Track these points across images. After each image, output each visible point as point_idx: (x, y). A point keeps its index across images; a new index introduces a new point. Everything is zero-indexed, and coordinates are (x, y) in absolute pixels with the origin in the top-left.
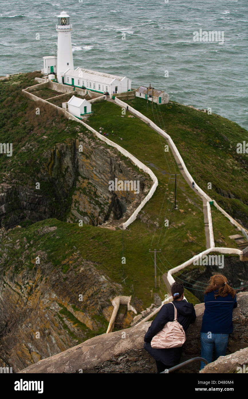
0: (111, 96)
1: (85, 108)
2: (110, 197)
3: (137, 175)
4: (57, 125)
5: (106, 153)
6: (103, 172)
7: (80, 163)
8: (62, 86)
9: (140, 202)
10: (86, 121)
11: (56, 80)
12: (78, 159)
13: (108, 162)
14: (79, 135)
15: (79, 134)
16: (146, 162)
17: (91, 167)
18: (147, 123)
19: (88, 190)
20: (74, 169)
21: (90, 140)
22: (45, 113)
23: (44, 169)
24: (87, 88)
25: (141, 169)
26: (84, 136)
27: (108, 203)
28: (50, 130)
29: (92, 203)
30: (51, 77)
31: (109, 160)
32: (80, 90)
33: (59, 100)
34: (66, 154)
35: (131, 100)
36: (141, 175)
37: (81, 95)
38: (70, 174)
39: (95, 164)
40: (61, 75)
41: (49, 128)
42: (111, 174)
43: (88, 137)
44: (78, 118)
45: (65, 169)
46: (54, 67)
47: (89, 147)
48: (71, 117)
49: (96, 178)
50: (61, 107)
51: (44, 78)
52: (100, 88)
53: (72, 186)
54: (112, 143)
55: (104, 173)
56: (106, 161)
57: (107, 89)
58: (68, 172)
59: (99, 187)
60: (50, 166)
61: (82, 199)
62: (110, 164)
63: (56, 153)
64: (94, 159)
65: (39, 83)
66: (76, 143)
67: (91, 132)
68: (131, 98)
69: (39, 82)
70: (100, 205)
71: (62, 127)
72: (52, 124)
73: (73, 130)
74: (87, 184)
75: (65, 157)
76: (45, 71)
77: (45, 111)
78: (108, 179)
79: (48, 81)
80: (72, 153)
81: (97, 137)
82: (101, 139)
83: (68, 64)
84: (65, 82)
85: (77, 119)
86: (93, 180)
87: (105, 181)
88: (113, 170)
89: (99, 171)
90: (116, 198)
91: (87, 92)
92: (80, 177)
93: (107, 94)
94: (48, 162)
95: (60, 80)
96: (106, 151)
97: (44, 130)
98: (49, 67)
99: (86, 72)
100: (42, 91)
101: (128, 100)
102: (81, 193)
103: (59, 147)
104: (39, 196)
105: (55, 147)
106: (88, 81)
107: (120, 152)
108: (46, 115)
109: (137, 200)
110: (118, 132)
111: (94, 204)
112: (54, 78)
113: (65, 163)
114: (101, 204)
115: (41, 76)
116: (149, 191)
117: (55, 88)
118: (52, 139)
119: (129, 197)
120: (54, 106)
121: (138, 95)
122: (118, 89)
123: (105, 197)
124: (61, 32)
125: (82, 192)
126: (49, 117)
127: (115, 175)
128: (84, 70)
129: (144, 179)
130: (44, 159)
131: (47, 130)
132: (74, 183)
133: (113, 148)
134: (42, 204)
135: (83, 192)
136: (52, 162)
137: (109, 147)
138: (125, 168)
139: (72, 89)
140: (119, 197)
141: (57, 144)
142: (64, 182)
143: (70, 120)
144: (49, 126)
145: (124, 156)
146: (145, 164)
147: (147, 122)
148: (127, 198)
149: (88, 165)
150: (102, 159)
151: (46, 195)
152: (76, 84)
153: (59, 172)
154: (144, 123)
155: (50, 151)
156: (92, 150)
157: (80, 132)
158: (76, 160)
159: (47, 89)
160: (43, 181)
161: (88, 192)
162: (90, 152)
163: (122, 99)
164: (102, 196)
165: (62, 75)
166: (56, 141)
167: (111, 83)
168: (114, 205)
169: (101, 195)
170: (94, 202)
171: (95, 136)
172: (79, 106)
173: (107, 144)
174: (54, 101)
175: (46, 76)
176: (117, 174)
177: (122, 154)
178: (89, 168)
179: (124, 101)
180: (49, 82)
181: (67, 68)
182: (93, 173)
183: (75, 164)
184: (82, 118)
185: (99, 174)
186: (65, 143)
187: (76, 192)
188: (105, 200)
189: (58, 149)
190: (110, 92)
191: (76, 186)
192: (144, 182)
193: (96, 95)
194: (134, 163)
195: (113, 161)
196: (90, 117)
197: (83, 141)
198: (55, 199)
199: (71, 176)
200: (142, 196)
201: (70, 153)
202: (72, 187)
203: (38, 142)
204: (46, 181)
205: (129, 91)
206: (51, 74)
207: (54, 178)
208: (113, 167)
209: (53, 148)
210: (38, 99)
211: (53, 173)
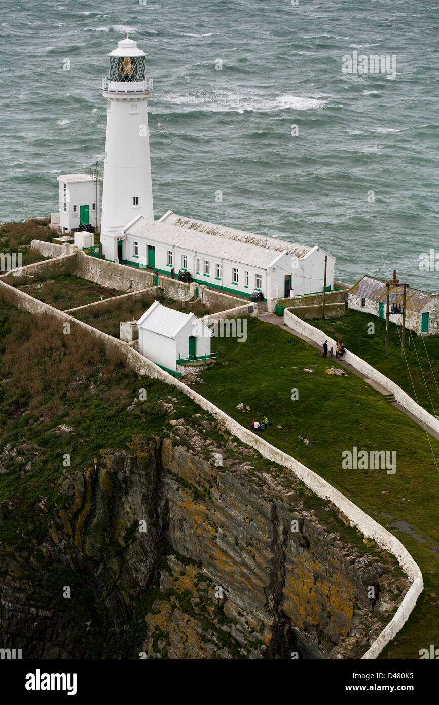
0: (271, 307)
1: (193, 339)
2: (269, 622)
3: (358, 557)
4: (104, 392)
5: (259, 486)
6: (248, 544)
7: (174, 513)
8: (116, 268)
9: (368, 640)
10: (196, 382)
11: (96, 251)
12: (167, 501)
13: (264, 516)
14: (172, 426)
15: (173, 422)
16: (383, 515)
17: (209, 527)
18: (385, 393)
19: (198, 600)
20: (154, 530)
21: (208, 442)
22: (65, 354)
23: (59, 528)
24: (195, 277)
25: (369, 539)
26: (187, 429)
27: (261, 642)
28: (81, 408)
29: (209, 641)
30: (82, 239)
31: (268, 506)
32: (174, 283)
33: (109, 312)
34: (132, 483)
35: (333, 319)
36: (371, 558)
37: (176, 298)
38: (142, 546)
39: (224, 519)
40: (112, 235)
41: (78, 401)
42: (273, 550)
43: (200, 431)
44: (170, 372)
45: (127, 530)
46: (91, 207)
47: (206, 465)
48: (148, 367)
49: (225, 562)
50: (117, 336)
51: (60, 243)
52: (235, 278)
53: (148, 585)
54: (276, 453)
55: (250, 548)
56: (260, 510)
57: (258, 283)
58: (135, 539)
59: (234, 590)
60: (80, 521)
61: (178, 625)
62: (272, 521)
63: (101, 480)
64: (220, 502)
65: (43, 258)
66: (164, 449)
67: (211, 417)
68: (334, 314)
69: (45, 254)
70: (236, 647)
71: (118, 398)
72: (87, 387)
73: (153, 408)
74: (196, 580)
75: (127, 493)
76: (64, 219)
77: (64, 345)
78: (264, 565)
79: (72, 253)
80: (150, 483)
81: (228, 433)
82: (244, 439)
83: (136, 201)
84: (124, 258)
85: (166, 373)
86: (215, 567)
87: (253, 571)
88: (281, 537)
89: (236, 540)
90: (287, 628)
91: (197, 291)
92: (172, 557)
93: (260, 298)
94: (74, 508)
95: (110, 250)
96: (260, 479)
97: (62, 407)
98: (75, 207)
99: (192, 226)
100: (53, 281)
101: (324, 318)
102: (174, 607)
103: (108, 461)
104: (42, 613)
105: (96, 461)
106: (199, 256)
107: (302, 483)
108: (66, 358)
109: (358, 635)
110: (294, 418)
111: (216, 645)
112: (91, 243)
113: (128, 513)
114: (238, 644)
115: (52, 236)
116: (395, 610)
117: (94, 273)
118: (89, 436)
119: (331, 624)
120: (92, 331)
121: (354, 303)
122: (294, 283)
123: (253, 622)
124: (118, 100)
125: (178, 604)
126: (78, 366)
127: (284, 556)
128: (186, 222)
129: (379, 570)
130: (60, 498)
131: (70, 406)
132: (151, 577)
133: (281, 468)
134: (50, 640)
135: (181, 606)
136: (88, 507)
137: (269, 465)
138: (320, 534)
139: (149, 281)
140: (296, 625)
141: (102, 452)
142: (121, 571)
143: (145, 378)
144: (78, 393)
145: (315, 497)
146: (382, 522)
147: (385, 389)
148: (321, 627)
149: (199, 520)
150: (247, 502)
151: (64, 611)
152: (161, 263)
153: (108, 541)
154: (377, 392)
155: (79, 474)
156: (214, 474)
157: (177, 417)
158: (162, 503)
159: (68, 276)
160: (55, 565)
161: (197, 604)
162: (208, 481)
163: (307, 316)
164: (243, 620)
165: (118, 236)
166: (97, 441)
167: (270, 265)
168: (280, 648)
169: (238, 617)
170: (215, 638)
171: (223, 428)
172: (173, 335)
173: (260, 456)
174: (93, 316)
175: (65, 235)
176: (291, 552)
177: (310, 490)
178: (205, 529)
179: (313, 322)
180: (76, 255)
181: (134, 213)
182: (216, 545)
183: (158, 516)
184: (183, 371)
185: (235, 551)
186: (128, 449)
187: (157, 604)
188: (253, 631)
189: (105, 467)
190: (269, 291)
191: (158, 585)
192: (379, 580)
193: (226, 302)
194: (346, 518)
195: (279, 512)
196: (207, 369)
197: (184, 443)
198: (91, 626)
199: (146, 554)
200: (373, 623)
201: (143, 480)
202: (148, 588)
203: (44, 443)
204: (63, 567)
205: (326, 289)
206: (81, 229)
207: (90, 559)
208: (281, 529)
209: (92, 465)
210: (42, 307)
211: (88, 542)
